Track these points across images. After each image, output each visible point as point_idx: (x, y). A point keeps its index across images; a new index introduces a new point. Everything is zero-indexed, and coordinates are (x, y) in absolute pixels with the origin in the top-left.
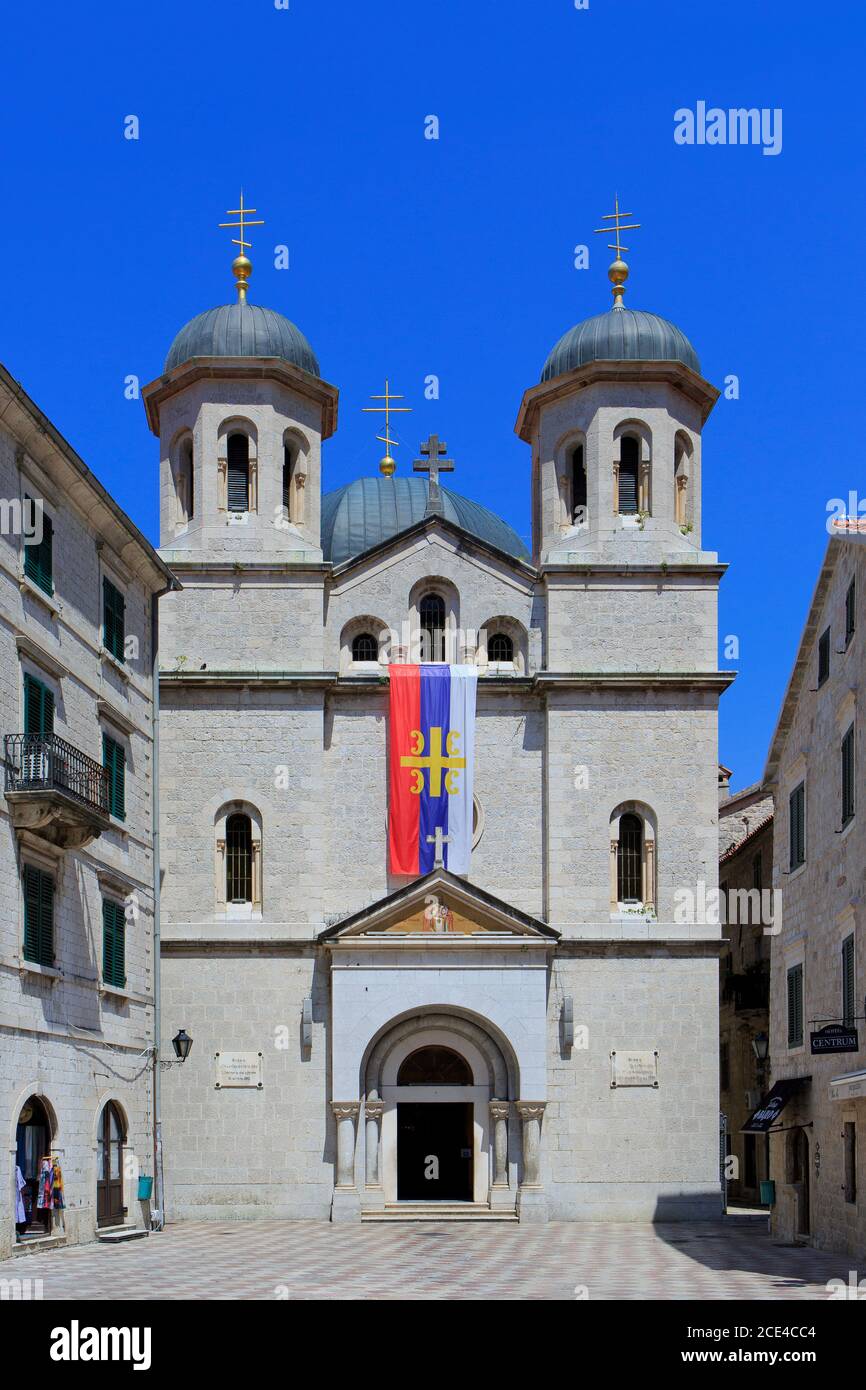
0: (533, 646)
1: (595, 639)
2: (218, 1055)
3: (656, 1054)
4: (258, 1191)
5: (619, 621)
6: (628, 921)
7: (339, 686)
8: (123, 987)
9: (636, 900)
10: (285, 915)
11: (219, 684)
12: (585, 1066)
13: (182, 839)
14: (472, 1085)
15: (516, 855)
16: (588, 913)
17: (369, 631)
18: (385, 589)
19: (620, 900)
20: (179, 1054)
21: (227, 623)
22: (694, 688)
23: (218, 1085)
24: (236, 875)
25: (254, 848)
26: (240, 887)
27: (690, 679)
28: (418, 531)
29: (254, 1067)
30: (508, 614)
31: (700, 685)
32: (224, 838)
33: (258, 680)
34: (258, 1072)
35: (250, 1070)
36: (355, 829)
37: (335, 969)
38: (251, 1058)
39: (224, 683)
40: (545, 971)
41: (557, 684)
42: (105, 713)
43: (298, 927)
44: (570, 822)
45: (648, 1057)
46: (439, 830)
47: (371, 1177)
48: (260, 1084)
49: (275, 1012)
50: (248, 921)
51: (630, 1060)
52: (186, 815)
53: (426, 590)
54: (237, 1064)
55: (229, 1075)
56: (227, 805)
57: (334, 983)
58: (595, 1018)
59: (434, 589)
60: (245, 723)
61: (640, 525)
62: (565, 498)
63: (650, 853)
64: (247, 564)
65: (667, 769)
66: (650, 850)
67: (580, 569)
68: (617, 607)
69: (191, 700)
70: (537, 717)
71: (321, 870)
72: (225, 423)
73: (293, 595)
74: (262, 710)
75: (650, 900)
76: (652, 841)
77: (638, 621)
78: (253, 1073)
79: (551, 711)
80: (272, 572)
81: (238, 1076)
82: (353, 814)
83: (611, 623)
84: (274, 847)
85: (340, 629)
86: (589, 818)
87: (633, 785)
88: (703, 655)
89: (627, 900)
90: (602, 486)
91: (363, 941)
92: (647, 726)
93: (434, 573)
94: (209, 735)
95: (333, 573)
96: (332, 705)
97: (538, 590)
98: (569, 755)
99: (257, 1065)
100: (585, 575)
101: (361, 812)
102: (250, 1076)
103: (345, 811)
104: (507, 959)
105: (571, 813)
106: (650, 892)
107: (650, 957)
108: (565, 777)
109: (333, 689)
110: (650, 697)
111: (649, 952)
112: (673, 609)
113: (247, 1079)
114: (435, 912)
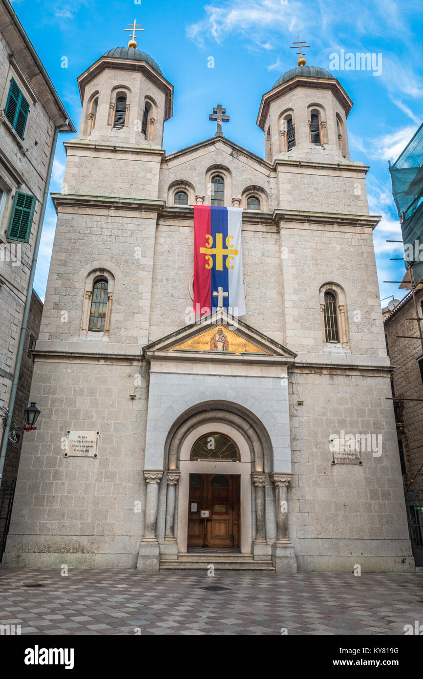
0: (271, 201)
1: (304, 197)
2: (69, 432)
4: (85, 541)
5: (317, 189)
6: (335, 353)
7: (165, 211)
9: (337, 342)
10: (124, 339)
11: (97, 204)
12: (314, 449)
13: (64, 289)
14: (240, 461)
15: (265, 312)
16: (310, 347)
17: (184, 190)
18: (193, 168)
19: (327, 342)
21: (106, 175)
22: (359, 224)
23: (66, 455)
25: (109, 297)
26: (97, 323)
27: (357, 218)
28: (211, 142)
29: (93, 442)
30: (257, 184)
31: (362, 222)
32: (90, 290)
33: (120, 204)
34: (95, 446)
35: (90, 445)
36: (170, 291)
37: (152, 372)
38: (91, 436)
39: (100, 204)
40: (287, 380)
41: (285, 216)
43: (131, 346)
44: (296, 292)
46: (220, 289)
47: (168, 532)
48: (96, 455)
49: (111, 403)
50: (99, 341)
52: (69, 275)
53: (214, 173)
54: (81, 439)
55: (74, 448)
56: (95, 271)
57: (151, 382)
58: (318, 415)
59: (219, 172)
60: (110, 226)
61: (323, 148)
62: (284, 140)
63: (343, 314)
64: (120, 147)
65: (349, 266)
66: (342, 311)
67: (295, 163)
68: (315, 183)
69: (80, 212)
70: (275, 236)
71: (148, 312)
72: (115, 88)
73: (143, 164)
74: (121, 220)
75: (345, 341)
76: (343, 306)
77: (326, 190)
78: (92, 447)
79: (283, 232)
80: (133, 152)
81: (81, 449)
82: (169, 282)
83: (312, 190)
84: (120, 296)
85: (168, 185)
86: (307, 290)
87: (331, 273)
88: (361, 209)
89: (331, 341)
90: (303, 130)
91: (171, 354)
92: (335, 242)
93: (219, 163)
94: (89, 232)
95: (165, 157)
96: (161, 222)
97: (273, 174)
98: (294, 255)
99: (95, 441)
100: (297, 166)
101: (174, 281)
102: (90, 449)
103: (165, 281)
104: (263, 371)
105: (296, 287)
106: (345, 336)
107: (349, 375)
108: (292, 266)
109: (162, 213)
110: (336, 228)
111: (348, 373)
112: (344, 186)
113: (87, 451)
114: (217, 339)
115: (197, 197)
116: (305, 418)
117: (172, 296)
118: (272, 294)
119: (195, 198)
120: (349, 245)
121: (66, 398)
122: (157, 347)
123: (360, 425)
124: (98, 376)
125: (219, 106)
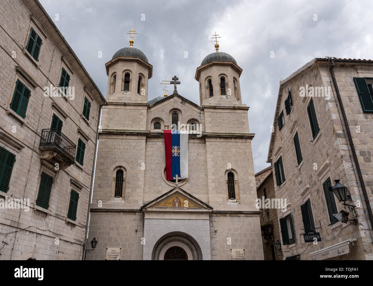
1: (217, 125)
2: (107, 248)
3: (244, 250)
5: (223, 120)
6: (232, 205)
7: (150, 135)
8: (75, 220)
9: (234, 199)
10: (132, 201)
11: (117, 133)
12: (223, 254)
13: (103, 177)
15: (199, 184)
16: (220, 202)
17: (159, 122)
18: (163, 111)
19: (229, 199)
20: (92, 247)
21: (121, 117)
22: (244, 138)
23: (106, 260)
24: (118, 189)
25: (124, 180)
26: (119, 193)
27: (243, 135)
28: (171, 97)
29: (118, 253)
30: (195, 118)
31: (246, 137)
32: (115, 177)
33: (128, 132)
35: (117, 254)
36: (153, 175)
37: (145, 219)
38: (117, 250)
39: (119, 133)
40: (209, 221)
41: (208, 136)
42: (80, 132)
43: (135, 205)
44: (214, 174)
45: (241, 251)
46: (177, 176)
48: (120, 260)
49: (126, 233)
50: (120, 203)
51: (236, 252)
52: (105, 170)
53: (173, 112)
54: (113, 252)
55: (110, 256)
56: (117, 167)
57: (145, 224)
58: (225, 237)
59: (176, 111)
60: (124, 144)
61: (227, 97)
62: (208, 91)
63: (237, 184)
64: (127, 103)
65: (239, 160)
66: (237, 183)
67: (213, 107)
68: (223, 117)
69: (109, 137)
70: (203, 145)
71: (143, 187)
72: (124, 71)
73: (139, 111)
74: (129, 141)
75: (238, 198)
76: (237, 180)
77: (228, 120)
78: (118, 255)
79: (207, 143)
80: (134, 105)
81: (113, 256)
82: (153, 171)
83: (221, 121)
84: (129, 180)
85: (151, 120)
86: (219, 173)
88: (246, 129)
89: (231, 199)
90: (217, 88)
91: (154, 209)
92: (233, 148)
93: (176, 107)
94: (114, 147)
95: (149, 106)
96: (148, 140)
97: (202, 112)
98: (212, 155)
100: (214, 108)
101: (155, 170)
102: (117, 257)
103: (150, 170)
104: (198, 216)
105: (214, 172)
106: (238, 196)
107: (239, 216)
108: (212, 161)
109: (148, 136)
110: (233, 140)
111: (239, 215)
112: (237, 118)
113: (116, 257)
114: (175, 201)
115: (165, 126)
116: (218, 239)
117: (154, 178)
118: (202, 175)
119: (164, 126)
120: (240, 149)
121: (106, 232)
122: (148, 206)
123: (245, 241)
124: (120, 220)
125: (175, 77)
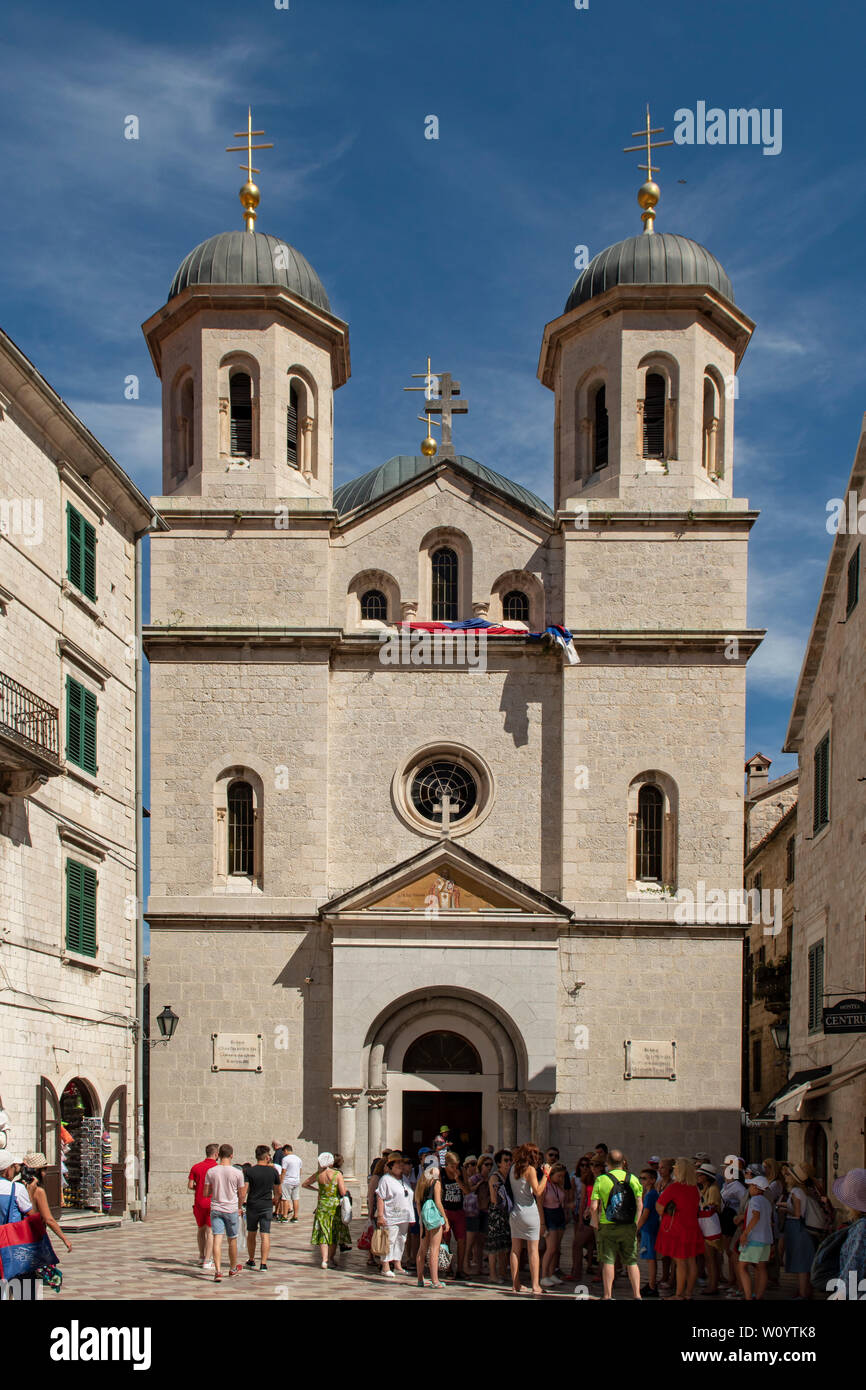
0: (549, 603)
1: (614, 594)
2: (216, 1036)
3: (674, 1044)
5: (641, 574)
6: (644, 900)
7: (345, 643)
9: (655, 879)
10: (287, 889)
11: (219, 640)
12: (600, 1054)
13: (181, 807)
14: (481, 1073)
15: (530, 829)
16: (603, 892)
17: (378, 588)
18: (395, 541)
19: (638, 878)
20: (164, 1032)
21: (227, 575)
22: (721, 648)
23: (216, 1068)
24: (238, 847)
25: (256, 819)
26: (242, 860)
27: (715, 637)
28: (428, 477)
29: (253, 1049)
30: (523, 568)
32: (226, 805)
33: (259, 637)
34: (257, 1055)
35: (250, 1053)
36: (361, 798)
37: (336, 946)
38: (250, 1040)
39: (223, 640)
40: (557, 952)
43: (301, 901)
44: (586, 793)
45: (664, 1046)
46: (446, 799)
48: (259, 1068)
49: (275, 990)
50: (249, 895)
51: (646, 1050)
52: (184, 781)
53: (437, 541)
54: (235, 1046)
55: (228, 1057)
56: (229, 772)
57: (335, 961)
58: (610, 1004)
59: (447, 541)
60: (245, 683)
61: (665, 469)
62: (587, 443)
63: (670, 828)
64: (248, 512)
65: (690, 737)
66: (671, 824)
67: (600, 518)
68: (638, 559)
69: (190, 659)
70: (552, 680)
71: (325, 840)
72: (226, 359)
73: (296, 546)
74: (264, 669)
75: (668, 878)
76: (672, 814)
77: (661, 574)
78: (253, 1055)
79: (568, 675)
81: (237, 1059)
82: (359, 782)
83: (632, 577)
84: (275, 816)
85: (347, 584)
86: (606, 789)
87: (654, 753)
88: (730, 612)
89: (645, 878)
90: (624, 427)
91: (365, 916)
92: (669, 689)
93: (446, 524)
94: (209, 697)
95: (339, 523)
96: (338, 666)
97: (554, 542)
98: (586, 720)
99: (256, 1047)
100: (604, 524)
101: (367, 780)
102: (250, 1059)
103: (350, 780)
104: (516, 938)
106: (669, 870)
107: (668, 940)
108: (581, 743)
109: (338, 652)
111: (668, 935)
112: (699, 562)
113: (246, 1062)
114: (440, 887)
115: (403, 606)
116: (588, 1009)
117: (365, 807)
118: (543, 795)
119: (399, 607)
120: (696, 694)
121: (207, 986)
122: (342, 906)
123: (679, 1019)
124: (251, 950)
